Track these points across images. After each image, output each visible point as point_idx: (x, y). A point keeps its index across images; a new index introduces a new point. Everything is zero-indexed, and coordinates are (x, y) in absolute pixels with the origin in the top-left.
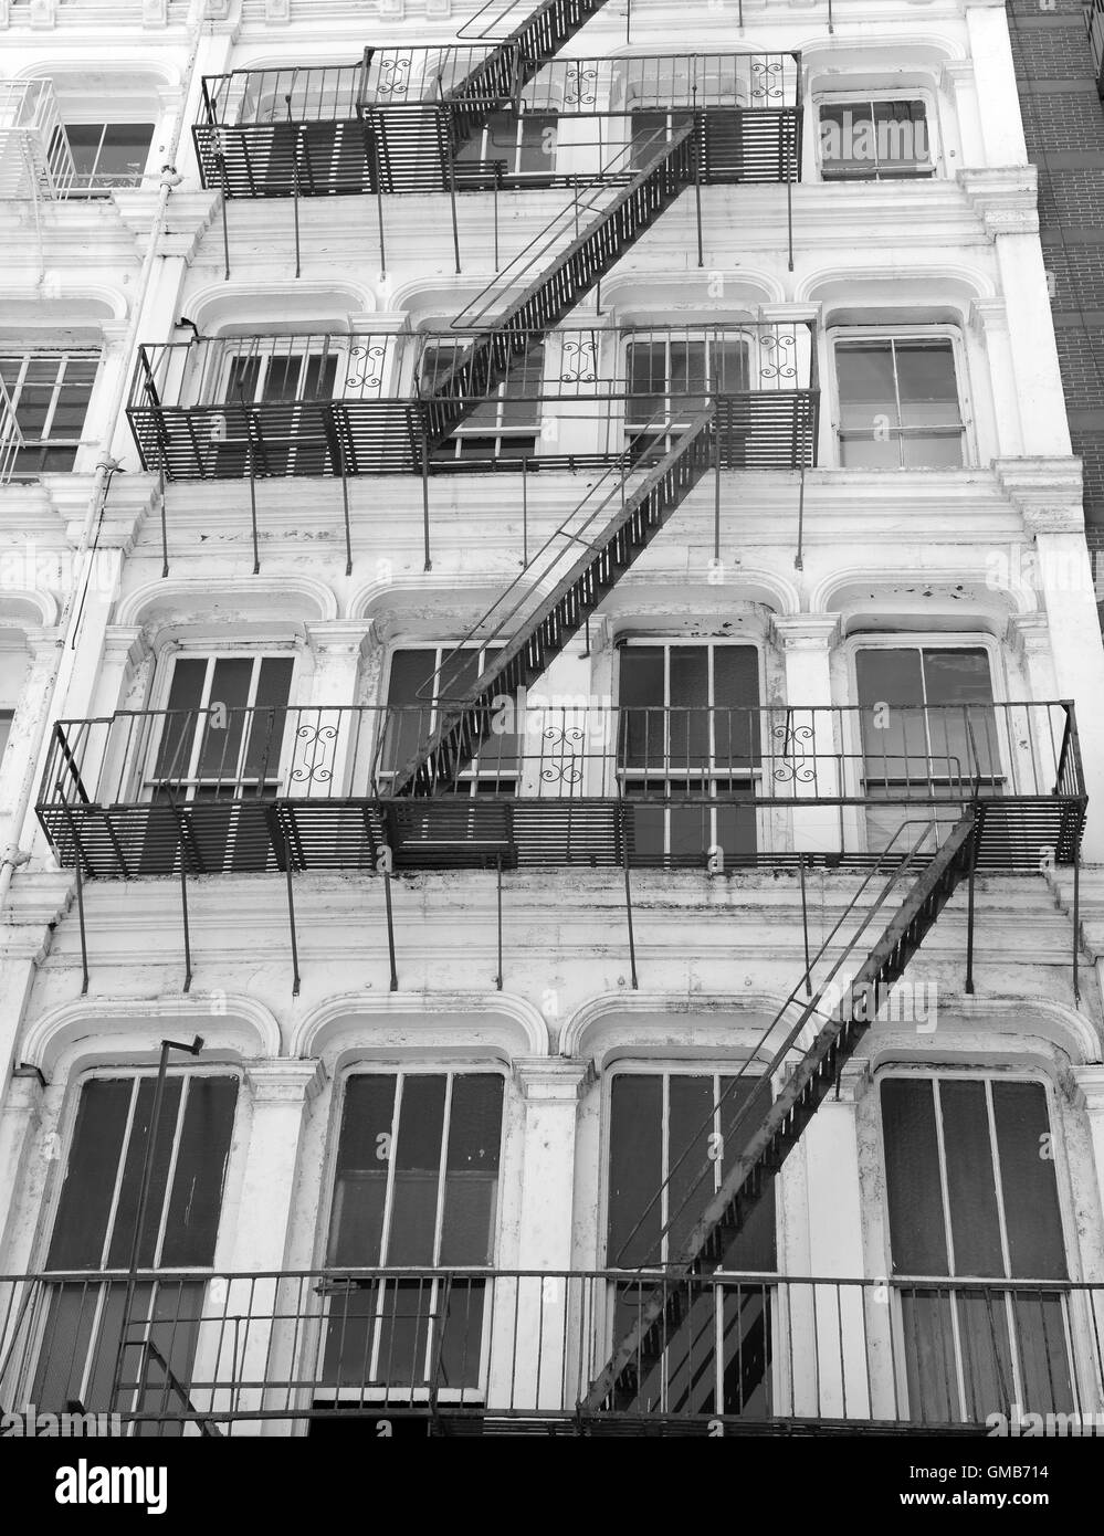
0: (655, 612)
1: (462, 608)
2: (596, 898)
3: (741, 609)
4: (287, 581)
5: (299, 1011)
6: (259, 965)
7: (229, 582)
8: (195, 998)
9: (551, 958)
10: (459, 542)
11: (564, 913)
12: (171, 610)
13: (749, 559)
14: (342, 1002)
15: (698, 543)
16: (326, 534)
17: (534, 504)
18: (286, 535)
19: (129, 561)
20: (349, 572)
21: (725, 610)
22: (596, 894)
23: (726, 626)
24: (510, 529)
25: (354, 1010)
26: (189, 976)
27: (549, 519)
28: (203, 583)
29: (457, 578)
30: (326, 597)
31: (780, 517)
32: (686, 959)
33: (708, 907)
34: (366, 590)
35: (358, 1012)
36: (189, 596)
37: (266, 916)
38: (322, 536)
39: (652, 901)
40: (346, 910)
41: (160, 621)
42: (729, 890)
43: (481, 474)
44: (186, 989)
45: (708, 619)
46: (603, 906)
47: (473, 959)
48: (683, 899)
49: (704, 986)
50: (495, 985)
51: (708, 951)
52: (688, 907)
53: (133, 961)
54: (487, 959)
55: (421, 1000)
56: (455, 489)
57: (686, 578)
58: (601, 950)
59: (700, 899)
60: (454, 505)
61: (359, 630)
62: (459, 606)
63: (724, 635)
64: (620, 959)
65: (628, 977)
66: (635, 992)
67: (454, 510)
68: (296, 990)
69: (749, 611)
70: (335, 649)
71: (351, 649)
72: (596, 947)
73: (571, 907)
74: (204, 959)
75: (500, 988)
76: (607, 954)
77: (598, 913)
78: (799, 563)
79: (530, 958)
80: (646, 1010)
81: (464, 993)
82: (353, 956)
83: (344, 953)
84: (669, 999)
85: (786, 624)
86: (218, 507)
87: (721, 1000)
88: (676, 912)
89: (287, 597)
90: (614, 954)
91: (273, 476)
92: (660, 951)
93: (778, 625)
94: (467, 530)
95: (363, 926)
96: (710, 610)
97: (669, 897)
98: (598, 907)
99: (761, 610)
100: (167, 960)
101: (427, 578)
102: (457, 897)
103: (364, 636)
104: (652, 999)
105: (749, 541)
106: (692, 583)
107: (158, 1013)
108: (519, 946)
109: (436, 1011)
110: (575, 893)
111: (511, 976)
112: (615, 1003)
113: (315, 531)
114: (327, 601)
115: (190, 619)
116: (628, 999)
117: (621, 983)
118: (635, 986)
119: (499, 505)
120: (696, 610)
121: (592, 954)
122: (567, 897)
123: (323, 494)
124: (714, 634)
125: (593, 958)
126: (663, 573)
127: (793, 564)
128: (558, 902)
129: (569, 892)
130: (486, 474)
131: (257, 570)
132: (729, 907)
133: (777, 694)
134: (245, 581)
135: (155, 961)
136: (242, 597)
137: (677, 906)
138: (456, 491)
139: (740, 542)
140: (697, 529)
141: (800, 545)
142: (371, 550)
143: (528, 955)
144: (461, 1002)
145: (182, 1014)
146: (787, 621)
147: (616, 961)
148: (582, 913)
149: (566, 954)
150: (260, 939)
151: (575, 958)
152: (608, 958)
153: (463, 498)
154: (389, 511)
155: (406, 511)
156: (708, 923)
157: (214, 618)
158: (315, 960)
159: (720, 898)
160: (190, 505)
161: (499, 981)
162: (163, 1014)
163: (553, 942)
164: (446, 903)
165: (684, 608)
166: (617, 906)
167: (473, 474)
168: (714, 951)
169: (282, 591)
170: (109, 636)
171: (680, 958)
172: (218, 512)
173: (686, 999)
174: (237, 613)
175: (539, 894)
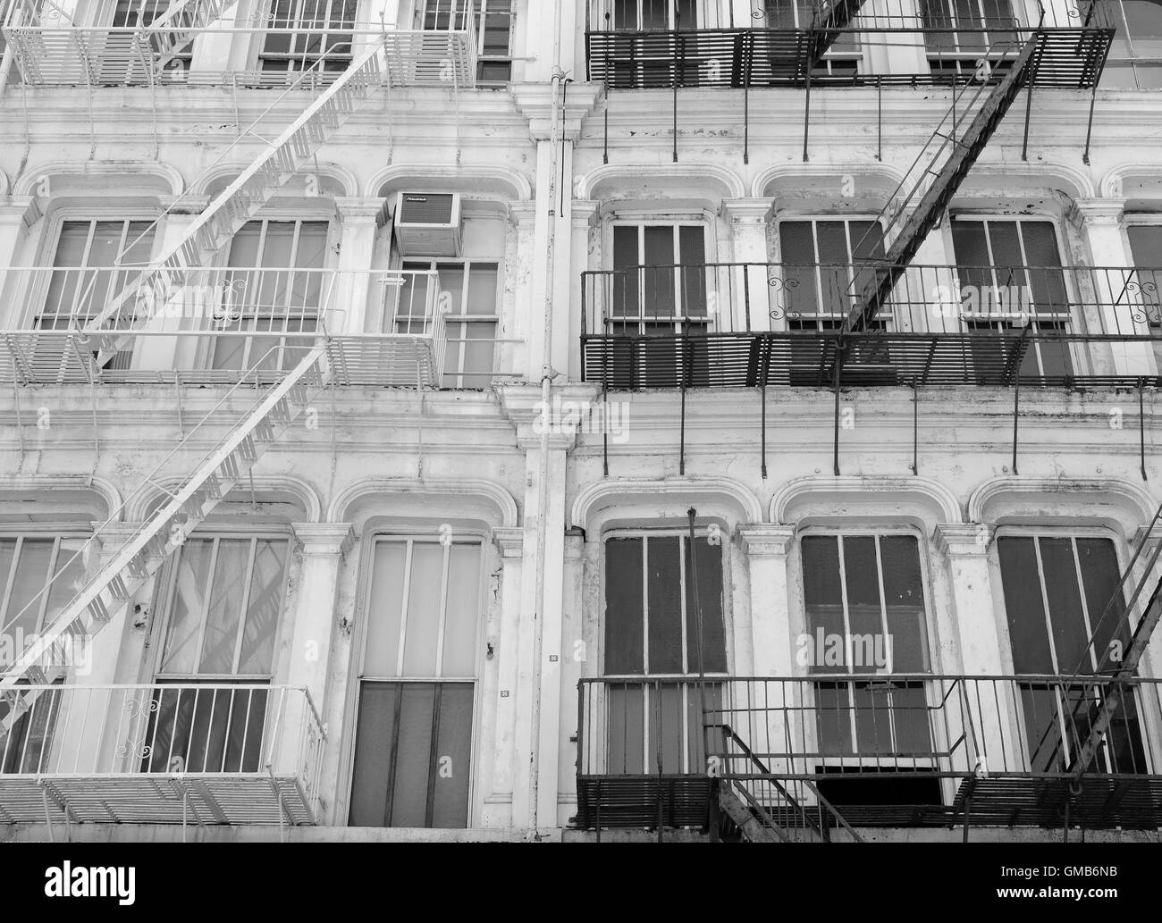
0: (978, 195)
1: (831, 190)
2: (984, 409)
3: (1042, 194)
4: (702, 168)
5: (769, 489)
6: (733, 456)
7: (658, 167)
8: (692, 478)
9: (952, 452)
10: (827, 140)
11: (959, 419)
12: (611, 189)
13: (1048, 156)
14: (805, 483)
15: (1008, 143)
16: (726, 132)
17: (886, 111)
18: (695, 132)
19: (576, 151)
20: (746, 162)
21: (1029, 194)
22: (983, 405)
23: (1029, 206)
24: (865, 130)
25: (811, 489)
26: (682, 464)
27: (894, 124)
28: (638, 168)
29: (831, 167)
30: (733, 179)
31: (1069, 124)
32: (1050, 453)
33: (1067, 416)
34: (764, 175)
35: (813, 491)
36: (627, 178)
37: (737, 420)
38: (723, 133)
39: (1026, 410)
40: (797, 416)
41: (603, 197)
42: (1082, 403)
43: (844, 88)
44: (682, 473)
45: (1016, 201)
46: (989, 414)
47: (893, 452)
48: (1049, 409)
49: (1066, 473)
50: (912, 472)
51: (1067, 448)
52: (1052, 415)
53: (639, 452)
54: (902, 452)
55: (861, 482)
56: (824, 99)
57: (1004, 170)
58: (988, 447)
59: (1060, 409)
60: (823, 111)
61: (764, 205)
62: (829, 189)
63: (1029, 213)
64: (1001, 453)
65: (1010, 465)
66: (1016, 477)
67: (822, 115)
68: (764, 474)
69: (1049, 196)
70: (746, 220)
71: (759, 220)
72: (984, 445)
73: (966, 415)
74: (694, 451)
75: (916, 474)
76: (992, 449)
77: (985, 419)
78: (1086, 160)
79: (934, 452)
80: (1027, 490)
81: (892, 477)
82: (802, 450)
83: (797, 448)
84: (1045, 482)
85: (1085, 206)
86: (641, 110)
87: (1083, 483)
88: (1043, 419)
89: (701, 180)
90: (997, 449)
91: (685, 86)
92: (1032, 447)
93: (1080, 206)
94: (833, 131)
95: (808, 427)
96: (1019, 195)
97: (1039, 408)
98: (986, 414)
99: (1057, 195)
100: (664, 452)
101: (807, 167)
102: (879, 407)
103: (768, 210)
104: (1031, 482)
105: (1047, 143)
106: (1008, 174)
107: (665, 490)
108: (927, 443)
109: (871, 491)
110: (969, 405)
111: (922, 465)
112: (1004, 485)
113: (717, 129)
114: (736, 184)
115: (626, 196)
116: (1014, 482)
117: (1005, 470)
118: (1016, 472)
119: (858, 112)
120: (1009, 195)
121: (981, 450)
122: (962, 407)
123: (723, 102)
124: (1021, 213)
125: (980, 452)
126: (987, 166)
127: (1082, 161)
128: (956, 411)
129: (963, 404)
130: (848, 88)
131: (675, 159)
132: (1082, 416)
133: (1080, 258)
134: (669, 167)
135: (655, 452)
136: (666, 179)
137: (1044, 415)
138: (824, 101)
139: (1041, 143)
140: (1008, 133)
141: (1087, 146)
142: (760, 145)
143: (933, 449)
144: (890, 484)
145: (683, 491)
146: (1087, 203)
147: (999, 455)
148: (973, 419)
149: (961, 449)
150: (734, 437)
151: (966, 452)
152: (992, 452)
153: (829, 106)
154: (775, 115)
155: (787, 115)
156: (1065, 427)
157: (644, 195)
158: (775, 452)
159: (1076, 408)
160: (623, 108)
161: (915, 469)
162: (668, 491)
163: (953, 440)
164: (872, 411)
165: (999, 193)
166: (1000, 414)
167: (838, 88)
168: (1073, 448)
169: (698, 175)
170: (575, 208)
171: (1046, 453)
172: (644, 114)
173: (1057, 482)
174: (661, 192)
175: (941, 405)
